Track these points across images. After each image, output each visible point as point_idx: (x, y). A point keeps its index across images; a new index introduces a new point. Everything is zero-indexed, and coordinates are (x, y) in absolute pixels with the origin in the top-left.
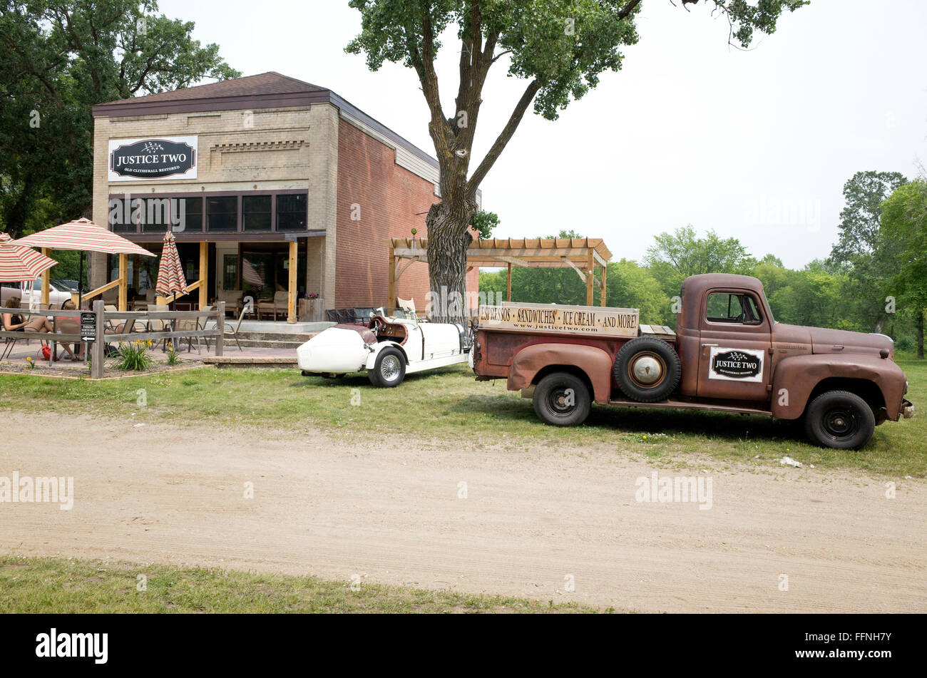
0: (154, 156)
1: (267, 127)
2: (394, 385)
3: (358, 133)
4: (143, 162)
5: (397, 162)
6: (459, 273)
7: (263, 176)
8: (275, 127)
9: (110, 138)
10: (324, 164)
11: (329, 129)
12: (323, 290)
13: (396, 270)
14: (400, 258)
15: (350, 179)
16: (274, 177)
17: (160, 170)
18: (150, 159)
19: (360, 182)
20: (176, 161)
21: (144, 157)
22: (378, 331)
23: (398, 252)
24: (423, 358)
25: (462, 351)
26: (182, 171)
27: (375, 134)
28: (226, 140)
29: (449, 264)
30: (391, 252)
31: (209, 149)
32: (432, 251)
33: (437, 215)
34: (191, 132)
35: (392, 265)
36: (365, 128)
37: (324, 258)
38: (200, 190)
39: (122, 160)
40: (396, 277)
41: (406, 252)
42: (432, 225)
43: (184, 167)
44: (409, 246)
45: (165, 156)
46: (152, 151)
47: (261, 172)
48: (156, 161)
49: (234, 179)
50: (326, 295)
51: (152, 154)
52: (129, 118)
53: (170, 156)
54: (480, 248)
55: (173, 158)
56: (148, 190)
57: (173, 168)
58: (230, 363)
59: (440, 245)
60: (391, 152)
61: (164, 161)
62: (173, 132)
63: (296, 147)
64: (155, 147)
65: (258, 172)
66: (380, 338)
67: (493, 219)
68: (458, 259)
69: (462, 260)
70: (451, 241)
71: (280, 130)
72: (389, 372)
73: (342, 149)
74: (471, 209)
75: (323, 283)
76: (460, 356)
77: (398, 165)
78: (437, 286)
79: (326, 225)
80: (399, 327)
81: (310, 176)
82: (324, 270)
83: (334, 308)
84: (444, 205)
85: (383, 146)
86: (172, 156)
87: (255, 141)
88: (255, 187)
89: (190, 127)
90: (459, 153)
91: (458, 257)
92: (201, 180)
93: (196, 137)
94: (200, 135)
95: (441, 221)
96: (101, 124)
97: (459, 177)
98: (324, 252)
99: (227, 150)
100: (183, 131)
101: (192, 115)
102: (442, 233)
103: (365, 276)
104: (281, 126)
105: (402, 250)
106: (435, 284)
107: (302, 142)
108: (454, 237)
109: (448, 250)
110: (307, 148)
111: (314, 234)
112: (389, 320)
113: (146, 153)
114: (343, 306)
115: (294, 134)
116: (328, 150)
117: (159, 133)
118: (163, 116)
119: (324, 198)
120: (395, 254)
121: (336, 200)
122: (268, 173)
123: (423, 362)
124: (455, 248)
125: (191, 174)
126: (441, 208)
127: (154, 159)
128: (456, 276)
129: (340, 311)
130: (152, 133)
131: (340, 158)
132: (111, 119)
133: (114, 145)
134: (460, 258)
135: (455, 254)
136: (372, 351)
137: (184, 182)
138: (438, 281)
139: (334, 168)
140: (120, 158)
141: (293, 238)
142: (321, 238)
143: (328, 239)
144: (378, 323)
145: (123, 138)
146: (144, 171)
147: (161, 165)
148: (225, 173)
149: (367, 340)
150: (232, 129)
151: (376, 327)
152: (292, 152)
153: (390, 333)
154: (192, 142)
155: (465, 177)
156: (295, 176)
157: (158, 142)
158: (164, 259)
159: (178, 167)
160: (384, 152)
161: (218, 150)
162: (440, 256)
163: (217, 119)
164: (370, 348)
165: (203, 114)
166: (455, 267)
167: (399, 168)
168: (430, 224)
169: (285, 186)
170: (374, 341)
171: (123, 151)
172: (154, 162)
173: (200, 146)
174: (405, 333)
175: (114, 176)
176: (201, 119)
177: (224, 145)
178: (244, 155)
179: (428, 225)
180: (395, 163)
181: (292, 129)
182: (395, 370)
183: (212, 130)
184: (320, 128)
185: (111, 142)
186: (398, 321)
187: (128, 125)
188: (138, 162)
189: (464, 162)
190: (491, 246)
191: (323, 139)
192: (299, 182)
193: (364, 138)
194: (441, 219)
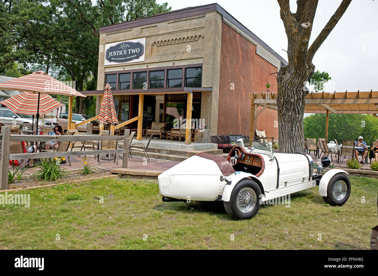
0: (125, 51)
1: (181, 29)
2: (249, 217)
3: (234, 32)
4: (120, 54)
5: (257, 53)
6: (299, 114)
7: (178, 57)
8: (185, 28)
9: (106, 43)
10: (213, 48)
11: (216, 27)
12: (210, 124)
13: (255, 113)
14: (258, 105)
15: (228, 58)
16: (184, 58)
17: (127, 58)
18: (123, 52)
19: (235, 61)
20: (135, 52)
21: (120, 51)
22: (238, 159)
23: (257, 101)
24: (277, 187)
25: (311, 178)
26: (137, 57)
27: (244, 34)
28: (159, 39)
29: (292, 108)
30: (253, 101)
31: (151, 44)
32: (281, 99)
33: (284, 74)
34: (142, 36)
35: (253, 109)
36: (239, 30)
37: (211, 104)
38: (146, 67)
39: (110, 54)
40: (255, 117)
41: (262, 101)
42: (281, 80)
43: (138, 55)
44: (264, 97)
45: (130, 50)
46: (124, 48)
47: (177, 55)
48: (126, 53)
49: (163, 60)
50: (211, 127)
51: (124, 50)
52: (114, 32)
53: (132, 50)
54: (312, 98)
55: (133, 51)
56: (121, 69)
57: (133, 56)
58: (128, 175)
59: (286, 94)
60: (254, 47)
61: (129, 53)
62: (134, 37)
63: (196, 39)
64: (125, 46)
65: (176, 55)
66: (238, 167)
67: (326, 77)
68: (299, 105)
69: (302, 105)
70: (295, 92)
71: (188, 30)
72: (245, 204)
73: (223, 40)
74: (310, 69)
75: (210, 120)
76: (310, 182)
77: (257, 54)
78: (283, 123)
79: (213, 84)
80: (256, 157)
81: (204, 56)
82: (210, 112)
83: (216, 135)
84: (290, 67)
85: (249, 43)
86: (133, 50)
87: (174, 38)
88: (174, 64)
89: (143, 33)
90: (304, 25)
91: (299, 103)
92: (147, 62)
93: (145, 39)
94: (147, 37)
95: (288, 77)
96: (103, 36)
97: (303, 43)
98: (211, 101)
99: (159, 44)
100: (139, 36)
101: (143, 27)
102: (288, 86)
103: (237, 117)
104: (189, 28)
105: (260, 100)
106: (281, 121)
107: (200, 36)
108: (297, 89)
109: (292, 97)
110: (203, 39)
111: (205, 90)
112: (247, 150)
113: (121, 50)
114: (222, 134)
115: (195, 32)
116: (215, 39)
117: (127, 38)
118: (130, 29)
119: (211, 68)
120: (255, 102)
121: (219, 70)
122: (181, 55)
123: (278, 190)
124: (297, 96)
125: (142, 59)
126: (288, 69)
127: (125, 52)
128: (297, 116)
129: (220, 137)
130: (124, 39)
131: (222, 45)
132: (107, 34)
133: (108, 46)
134: (301, 104)
135: (297, 101)
136: (229, 183)
137: (139, 63)
138: (284, 119)
139: (219, 51)
140: (110, 53)
141: (190, 91)
142: (209, 93)
143: (213, 93)
144: (237, 152)
145: (111, 42)
146: (120, 59)
147: (128, 55)
148: (158, 57)
149: (225, 171)
150: (163, 32)
151: (236, 155)
152: (194, 42)
153: (248, 162)
154: (143, 41)
155: (307, 43)
156: (195, 56)
157: (127, 43)
158: (104, 101)
159: (136, 56)
160: (250, 46)
161: (155, 45)
162: (286, 102)
163: (156, 28)
164: (226, 180)
165: (148, 26)
166: (297, 110)
167: (258, 56)
168: (280, 80)
169: (190, 62)
170: (231, 173)
171: (111, 49)
172: (125, 54)
173: (147, 44)
174: (261, 164)
175: (107, 63)
176: (147, 29)
177: (158, 42)
178: (169, 46)
179: (278, 81)
180: (256, 53)
181: (194, 29)
182: (251, 202)
183: (153, 34)
184: (210, 27)
185: (107, 45)
186: (255, 151)
187: (114, 36)
188: (118, 55)
189: (308, 32)
190: (320, 96)
191: (212, 33)
192: (198, 59)
193: (238, 36)
194: (288, 76)
